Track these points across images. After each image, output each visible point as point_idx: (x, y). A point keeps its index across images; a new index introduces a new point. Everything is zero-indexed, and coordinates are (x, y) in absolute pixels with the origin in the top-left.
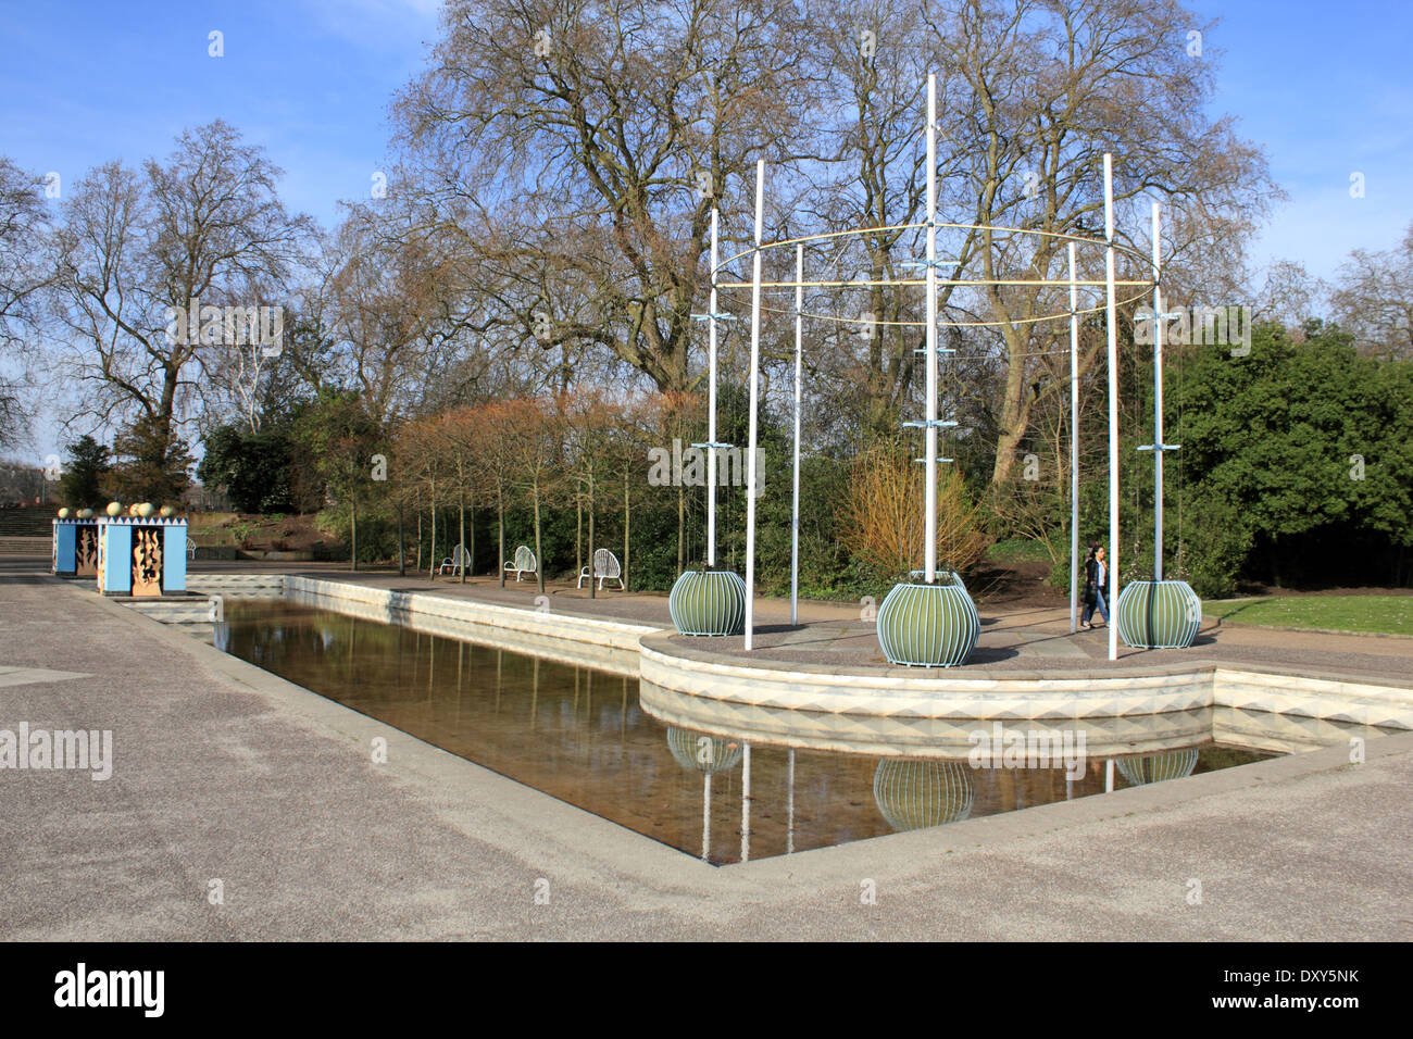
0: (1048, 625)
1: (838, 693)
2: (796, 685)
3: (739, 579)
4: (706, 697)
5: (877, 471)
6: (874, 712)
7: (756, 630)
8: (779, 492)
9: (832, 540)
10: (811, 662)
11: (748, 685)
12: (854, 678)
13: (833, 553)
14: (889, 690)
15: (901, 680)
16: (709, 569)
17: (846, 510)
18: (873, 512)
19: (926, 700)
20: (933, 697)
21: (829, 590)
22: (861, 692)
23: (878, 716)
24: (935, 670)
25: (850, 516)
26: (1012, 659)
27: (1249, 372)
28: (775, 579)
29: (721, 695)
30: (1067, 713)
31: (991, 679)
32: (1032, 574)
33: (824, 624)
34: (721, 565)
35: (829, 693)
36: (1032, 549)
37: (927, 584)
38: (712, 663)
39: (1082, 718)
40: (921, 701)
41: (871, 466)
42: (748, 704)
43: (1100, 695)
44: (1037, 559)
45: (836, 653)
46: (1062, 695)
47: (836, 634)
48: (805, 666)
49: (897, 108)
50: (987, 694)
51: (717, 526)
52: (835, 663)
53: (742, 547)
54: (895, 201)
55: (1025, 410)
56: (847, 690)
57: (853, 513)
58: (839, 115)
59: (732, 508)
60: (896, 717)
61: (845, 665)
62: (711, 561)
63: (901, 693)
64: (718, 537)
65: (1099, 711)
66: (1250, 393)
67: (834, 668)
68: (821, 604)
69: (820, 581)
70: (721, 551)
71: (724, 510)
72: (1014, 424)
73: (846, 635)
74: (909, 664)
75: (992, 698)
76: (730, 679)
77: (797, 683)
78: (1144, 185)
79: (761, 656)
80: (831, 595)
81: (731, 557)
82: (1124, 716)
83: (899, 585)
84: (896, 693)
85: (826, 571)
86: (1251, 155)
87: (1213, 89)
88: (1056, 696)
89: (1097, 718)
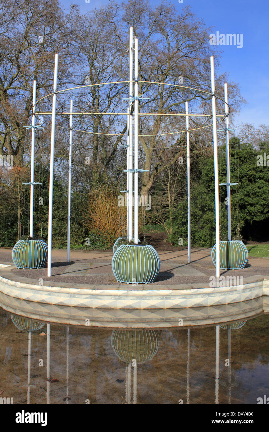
0: (175, 259)
1: (94, 298)
2: (73, 295)
3: (44, 243)
4: (28, 301)
5: (100, 198)
6: (112, 307)
7: (53, 265)
8: (60, 206)
9: (81, 225)
10: (80, 283)
11: (49, 295)
12: (102, 291)
13: (82, 231)
14: (120, 297)
15: (125, 291)
16: (30, 238)
17: (87, 213)
18: (98, 214)
19: (138, 301)
20: (141, 299)
21: (81, 245)
22: (106, 297)
23: (114, 309)
24: (141, 286)
25: (89, 216)
26: (173, 278)
27: (241, 161)
28: (58, 242)
29: (36, 300)
30: (204, 304)
31: (169, 289)
32: (158, 237)
33: (81, 261)
34: (36, 237)
35: (90, 298)
36: (156, 228)
37: (135, 245)
38: (31, 284)
39: (211, 306)
40: (135, 301)
41: (98, 196)
42: (49, 304)
43: (218, 295)
44: (158, 232)
45: (91, 277)
46: (202, 296)
47: (88, 266)
48: (78, 285)
49: (104, 68)
50: (167, 297)
51: (34, 220)
52: (92, 282)
53: (46, 229)
54: (103, 101)
55: (152, 176)
56: (99, 297)
57: (90, 214)
58: (82, 70)
59: (40, 213)
60: (123, 309)
61: (97, 284)
62: (31, 235)
63: (125, 298)
64: (34, 225)
65: (218, 302)
66: (242, 169)
67: (92, 286)
68: (78, 252)
69: (77, 242)
70: (36, 230)
71: (37, 214)
72: (148, 182)
73: (92, 267)
74: (128, 283)
75: (170, 298)
76: (40, 292)
77: (74, 294)
78: (196, 96)
79: (55, 280)
80: (81, 247)
81: (40, 233)
82: (229, 304)
83: (122, 245)
84: (123, 297)
85: (79, 238)
86: (233, 87)
87: (219, 64)
88: (199, 296)
89: (217, 305)
